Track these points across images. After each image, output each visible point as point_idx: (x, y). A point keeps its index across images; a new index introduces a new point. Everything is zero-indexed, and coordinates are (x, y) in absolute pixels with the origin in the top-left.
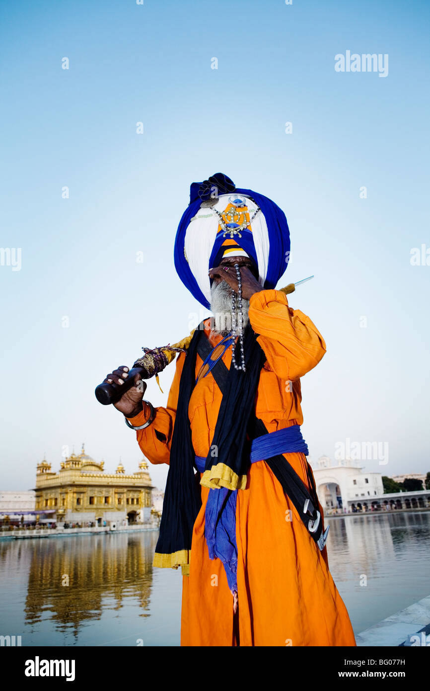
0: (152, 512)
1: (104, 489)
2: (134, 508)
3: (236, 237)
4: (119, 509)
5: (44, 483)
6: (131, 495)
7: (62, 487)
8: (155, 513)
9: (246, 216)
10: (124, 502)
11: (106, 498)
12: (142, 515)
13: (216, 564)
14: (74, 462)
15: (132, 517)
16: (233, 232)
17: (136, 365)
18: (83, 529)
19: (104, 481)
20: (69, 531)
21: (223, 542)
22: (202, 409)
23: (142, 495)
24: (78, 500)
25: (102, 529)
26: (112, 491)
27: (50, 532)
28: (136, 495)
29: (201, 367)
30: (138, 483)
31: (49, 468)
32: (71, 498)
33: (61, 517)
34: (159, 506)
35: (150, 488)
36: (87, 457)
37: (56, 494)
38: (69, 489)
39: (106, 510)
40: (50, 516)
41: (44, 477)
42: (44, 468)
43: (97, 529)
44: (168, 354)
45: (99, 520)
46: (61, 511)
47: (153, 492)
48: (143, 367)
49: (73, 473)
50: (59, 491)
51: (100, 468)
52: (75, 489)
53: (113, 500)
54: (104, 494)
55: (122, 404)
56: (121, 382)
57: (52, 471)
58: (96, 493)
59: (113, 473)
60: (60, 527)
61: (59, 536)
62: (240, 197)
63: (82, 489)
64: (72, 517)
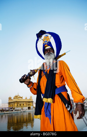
0: (33, 107)
1: (23, 102)
2: (29, 106)
3: (47, 44)
4: (26, 107)
5: (10, 102)
6: (29, 103)
7: (14, 102)
8: (34, 107)
9: (48, 38)
10: (27, 105)
11: (23, 104)
12: (31, 108)
13: (47, 118)
14: (16, 97)
15: (29, 108)
16: (46, 43)
17: (28, 74)
18: (19, 111)
19: (23, 101)
20: (16, 111)
21: (48, 113)
22: (43, 83)
23: (31, 103)
24: (17, 105)
25: (23, 111)
26: (25, 103)
27: (12, 112)
28: (30, 103)
29: (43, 74)
30: (30, 101)
31: (11, 98)
32: (16, 104)
33: (14, 109)
34: (35, 105)
35: (33, 102)
36: (19, 96)
37: (13, 104)
38: (15, 103)
39: (23, 107)
40: (12, 108)
41: (10, 100)
42: (10, 98)
43: (22, 111)
44: (36, 71)
45: (22, 109)
46: (14, 107)
47: (33, 103)
48: (30, 74)
49: (16, 99)
50: (13, 103)
51: (22, 98)
52: (17, 103)
53: (25, 105)
54: (23, 103)
55: (26, 82)
56: (25, 78)
57: (12, 99)
58: (21, 103)
59: (25, 99)
60: (14, 111)
61: (14, 113)
62: (46, 34)
63: (18, 103)
64: (16, 109)
